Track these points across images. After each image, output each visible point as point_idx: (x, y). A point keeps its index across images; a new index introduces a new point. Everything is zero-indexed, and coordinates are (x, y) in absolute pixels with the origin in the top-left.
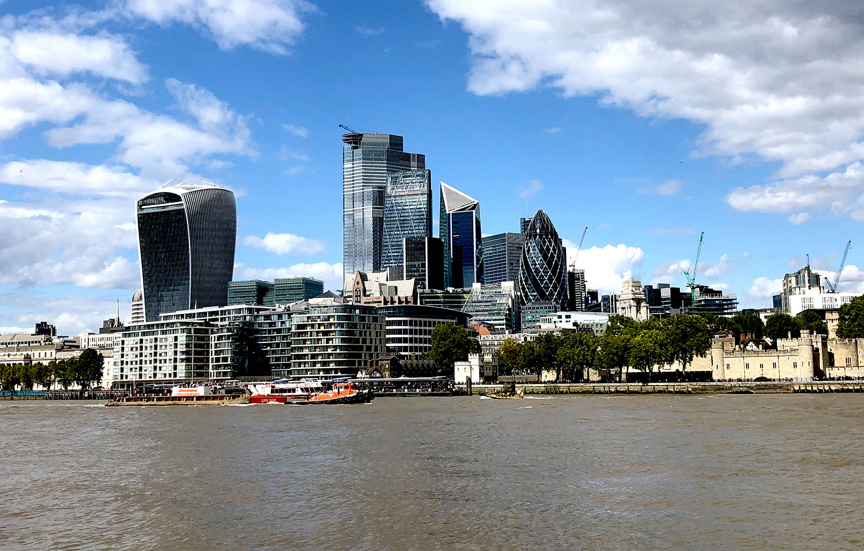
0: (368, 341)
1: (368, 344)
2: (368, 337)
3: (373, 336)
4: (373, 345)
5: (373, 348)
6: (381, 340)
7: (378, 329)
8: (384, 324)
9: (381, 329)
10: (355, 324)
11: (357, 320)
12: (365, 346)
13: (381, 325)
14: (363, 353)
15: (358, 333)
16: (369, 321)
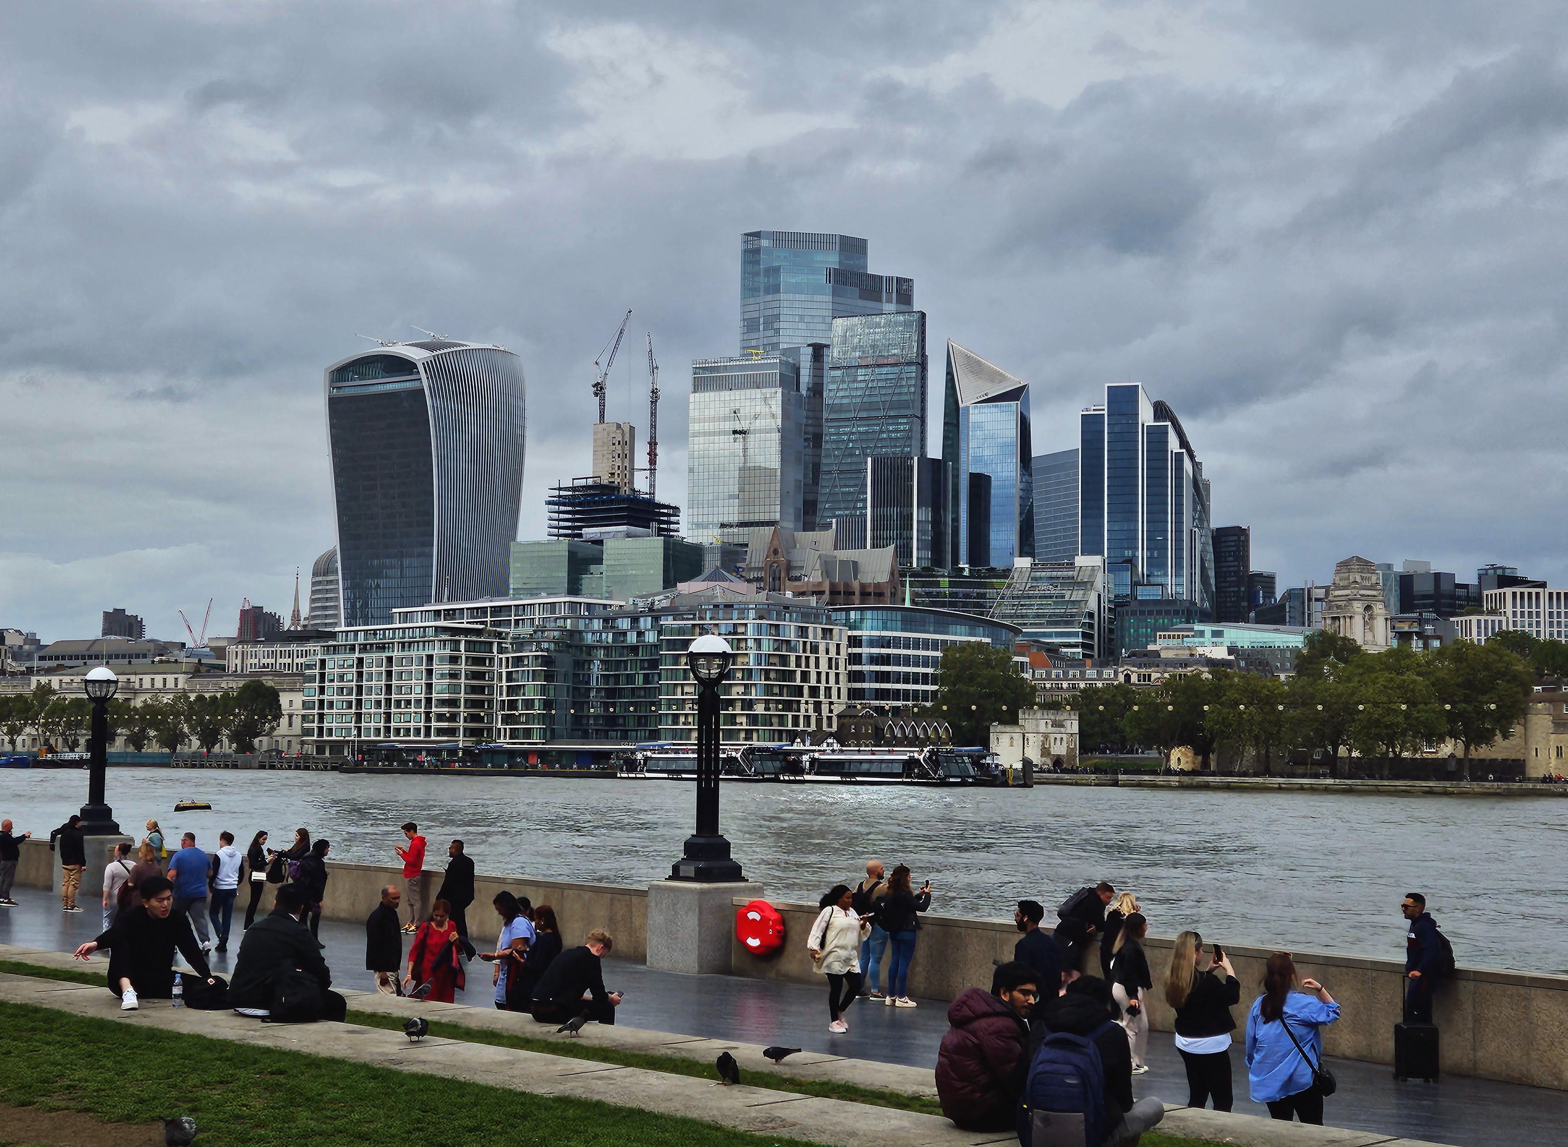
0: (813, 677)
1: (813, 683)
2: (812, 668)
3: (824, 668)
4: (823, 685)
5: (822, 692)
6: (837, 675)
7: (833, 653)
8: (844, 643)
9: (838, 653)
10: (788, 642)
11: (791, 635)
12: (806, 686)
13: (838, 645)
14: (803, 700)
15: (793, 659)
16: (815, 637)
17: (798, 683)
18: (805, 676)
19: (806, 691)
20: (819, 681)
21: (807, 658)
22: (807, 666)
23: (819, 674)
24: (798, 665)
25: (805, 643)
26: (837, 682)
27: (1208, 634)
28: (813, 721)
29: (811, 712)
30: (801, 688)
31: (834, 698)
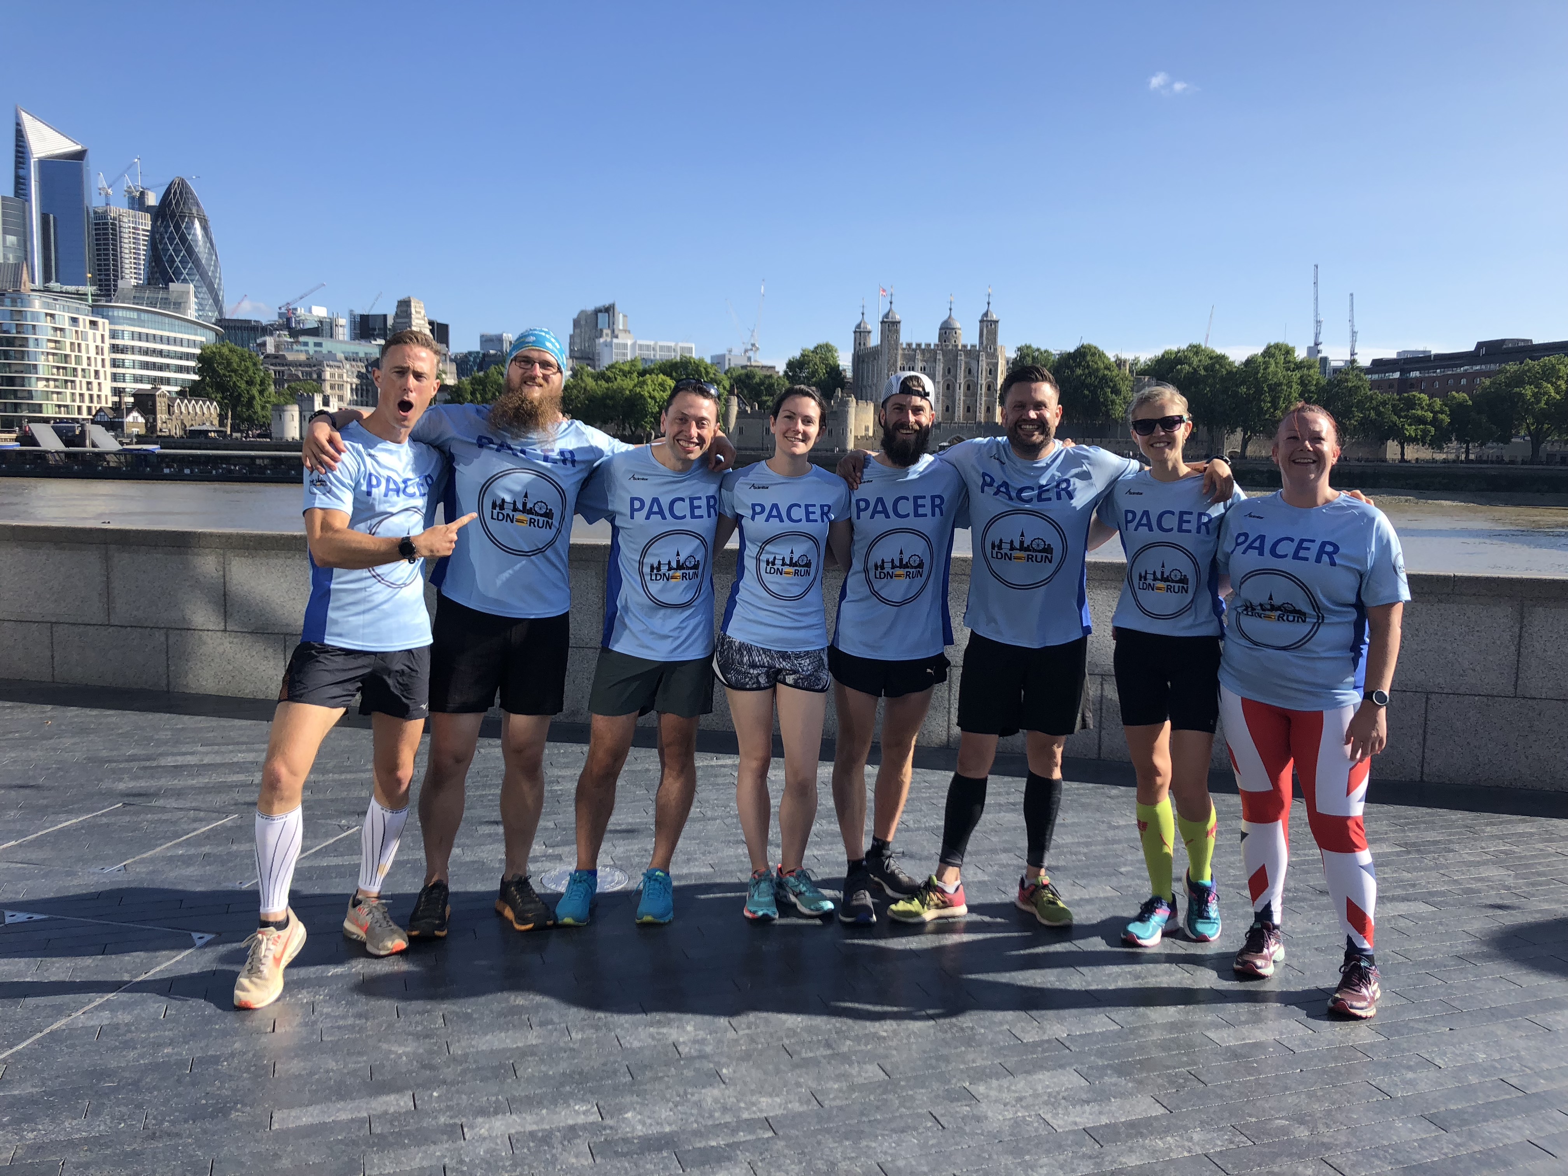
0: (85, 361)
1: (85, 366)
2: (84, 355)
3: (92, 354)
4: (92, 368)
5: (93, 374)
6: (103, 360)
7: (99, 343)
8: (107, 334)
9: (103, 342)
10: (61, 330)
11: (66, 324)
12: (79, 368)
13: (103, 336)
14: (77, 380)
15: (68, 345)
16: (85, 327)
17: (73, 365)
18: (78, 359)
19: (80, 373)
20: (89, 365)
21: (79, 345)
22: (79, 351)
23: (89, 358)
24: (72, 350)
25: (77, 332)
26: (103, 366)
27: (311, 344)
28: (87, 398)
29: (84, 391)
30: (75, 370)
31: (102, 380)
